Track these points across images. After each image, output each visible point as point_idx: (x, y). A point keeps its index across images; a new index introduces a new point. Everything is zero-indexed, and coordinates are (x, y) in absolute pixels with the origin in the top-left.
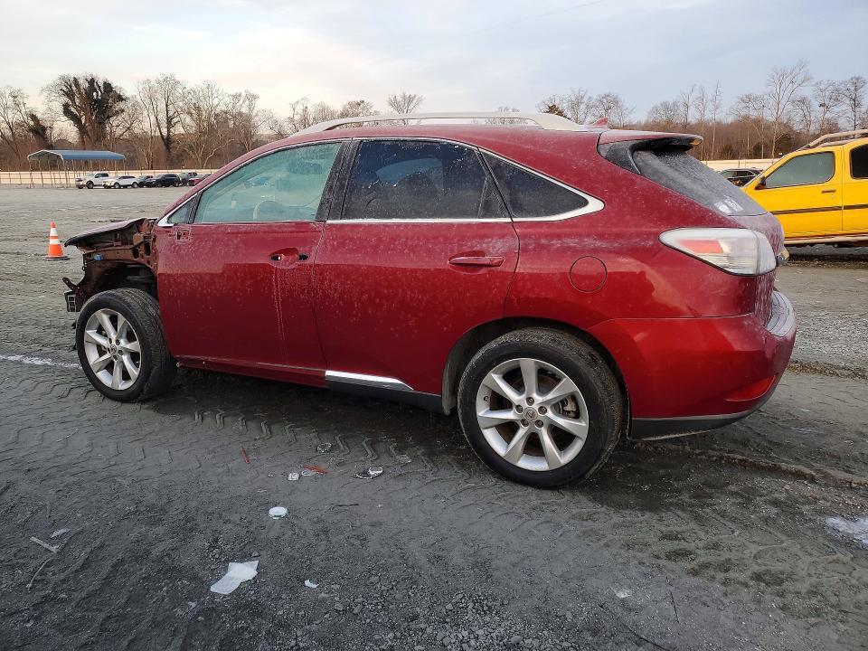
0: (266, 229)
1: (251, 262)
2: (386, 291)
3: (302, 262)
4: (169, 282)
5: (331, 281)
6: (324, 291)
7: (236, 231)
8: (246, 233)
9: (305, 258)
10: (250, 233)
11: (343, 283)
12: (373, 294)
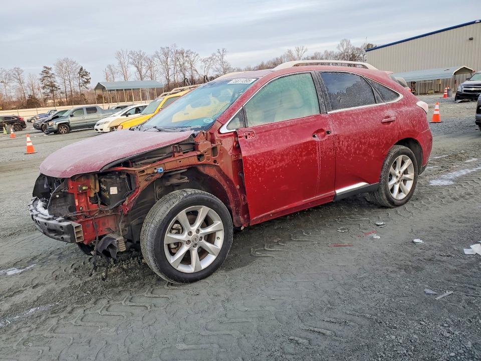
0: (302, 122)
1: (304, 142)
2: (363, 140)
3: (328, 135)
4: (253, 167)
5: (342, 141)
6: (340, 147)
7: (285, 126)
8: (291, 126)
9: (328, 133)
10: (294, 125)
11: (348, 141)
12: (359, 143)
